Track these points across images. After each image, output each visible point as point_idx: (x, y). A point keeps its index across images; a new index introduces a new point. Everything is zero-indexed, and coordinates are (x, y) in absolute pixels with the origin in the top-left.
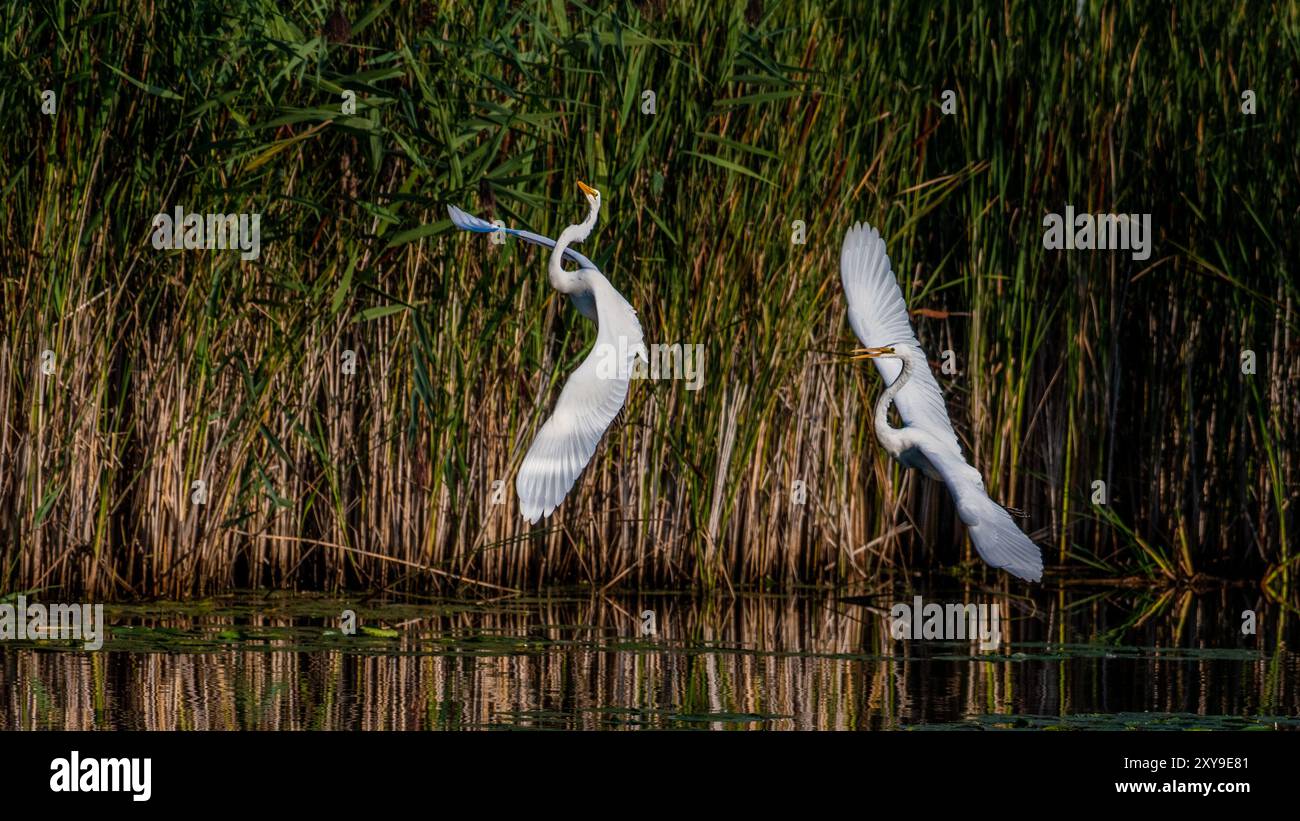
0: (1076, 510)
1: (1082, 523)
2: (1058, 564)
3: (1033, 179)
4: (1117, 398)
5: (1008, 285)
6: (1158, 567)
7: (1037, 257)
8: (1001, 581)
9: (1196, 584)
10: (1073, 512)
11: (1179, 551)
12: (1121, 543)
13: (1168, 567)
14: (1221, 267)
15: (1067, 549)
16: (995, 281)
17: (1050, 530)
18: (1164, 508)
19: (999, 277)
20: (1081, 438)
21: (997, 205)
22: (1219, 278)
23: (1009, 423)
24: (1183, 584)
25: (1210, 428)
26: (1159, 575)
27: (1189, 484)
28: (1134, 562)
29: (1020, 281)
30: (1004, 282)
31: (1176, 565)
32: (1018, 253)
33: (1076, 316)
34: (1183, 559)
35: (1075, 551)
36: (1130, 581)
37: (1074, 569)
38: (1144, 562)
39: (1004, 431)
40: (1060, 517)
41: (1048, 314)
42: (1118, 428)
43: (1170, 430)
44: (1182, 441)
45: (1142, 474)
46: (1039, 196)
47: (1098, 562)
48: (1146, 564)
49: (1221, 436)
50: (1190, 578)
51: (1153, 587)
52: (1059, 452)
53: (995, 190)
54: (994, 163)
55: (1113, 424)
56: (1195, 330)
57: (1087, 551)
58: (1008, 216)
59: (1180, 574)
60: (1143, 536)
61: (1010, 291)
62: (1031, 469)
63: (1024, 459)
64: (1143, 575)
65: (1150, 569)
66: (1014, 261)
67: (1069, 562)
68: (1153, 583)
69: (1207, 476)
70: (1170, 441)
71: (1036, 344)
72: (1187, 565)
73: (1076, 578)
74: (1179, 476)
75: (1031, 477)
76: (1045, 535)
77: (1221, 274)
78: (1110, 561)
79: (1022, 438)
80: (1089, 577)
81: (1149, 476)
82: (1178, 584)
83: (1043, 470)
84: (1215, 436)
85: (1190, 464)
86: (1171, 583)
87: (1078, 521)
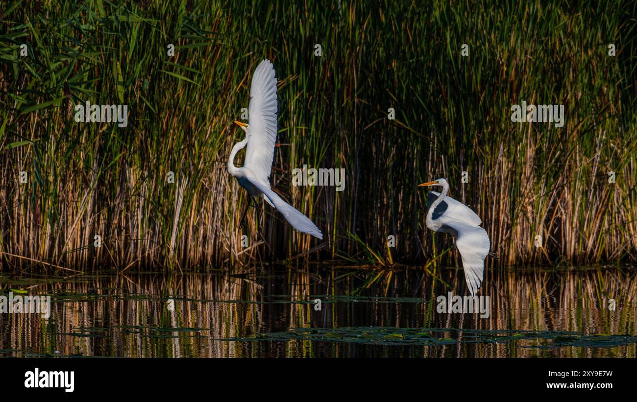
0: (340, 234)
1: (342, 240)
2: (331, 259)
3: (319, 82)
4: (358, 183)
5: (308, 131)
6: (377, 260)
7: (321, 119)
8: (305, 267)
9: (394, 268)
10: (338, 235)
11: (387, 253)
12: (361, 249)
13: (381, 260)
14: (405, 123)
15: (335, 252)
16: (302, 129)
17: (327, 244)
18: (379, 233)
19: (304, 128)
20: (341, 202)
21: (302, 95)
22: (404, 129)
23: (309, 194)
24: (388, 268)
25: (401, 196)
26: (377, 264)
27: (391, 222)
28: (366, 258)
29: (313, 129)
30: (306, 130)
31: (385, 259)
32: (312, 117)
33: (339, 145)
34: (388, 257)
35: (339, 253)
36: (364, 267)
37: (339, 261)
38: (370, 257)
39: (306, 198)
40: (332, 237)
41: (326, 144)
42: (358, 197)
43: (382, 197)
44: (388, 202)
45: (369, 218)
46: (322, 90)
47: (349, 258)
48: (371, 259)
49: (405, 201)
50: (392, 265)
51: (375, 269)
52: (331, 208)
53: (301, 89)
54: (301, 75)
55: (356, 195)
56: (394, 151)
57: (344, 253)
58: (307, 100)
59: (387, 263)
60: (370, 246)
61: (309, 134)
62: (319, 216)
63: (315, 210)
64: (370, 264)
65: (373, 261)
66: (311, 119)
67: (336, 258)
68: (375, 268)
69: (399, 219)
70: (382, 202)
71: (320, 159)
72: (390, 259)
73: (339, 265)
74: (386, 219)
75: (319, 219)
76: (325, 246)
77: (405, 126)
78: (355, 258)
79: (314, 201)
80: (345, 265)
81: (373, 219)
82: (386, 268)
83: (324, 216)
84: (403, 200)
85: (391, 213)
86: (383, 268)
87: (340, 239)
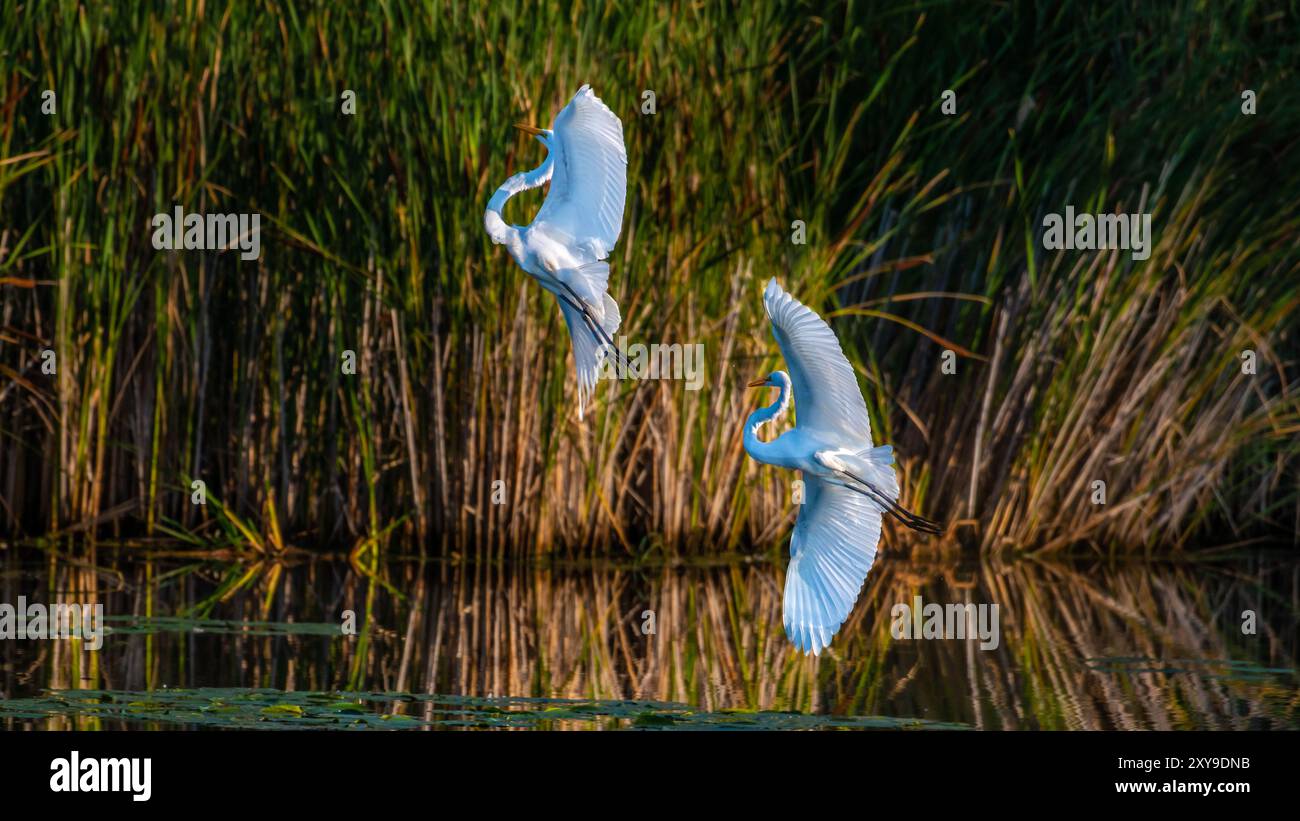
0: (166, 481)
1: (171, 495)
2: (145, 534)
3: (122, 147)
4: (206, 368)
5: (97, 253)
6: (246, 539)
7: (126, 227)
8: (87, 553)
9: (286, 557)
10: (161, 484)
11: (268, 524)
12: (211, 516)
13: (257, 540)
14: (310, 236)
15: (155, 520)
16: (83, 251)
17: (137, 501)
18: (253, 480)
19: (88, 247)
20: (169, 411)
21: (85, 173)
22: (308, 250)
23: (97, 393)
24: (272, 557)
25: (300, 400)
26: (248, 548)
27: (279, 457)
28: (223, 534)
29: (108, 249)
30: (92, 251)
31: (265, 538)
32: (107, 222)
33: (166, 287)
34: (272, 532)
35: (163, 523)
36: (219, 554)
37: (163, 541)
38: (232, 532)
39: (92, 402)
40: (148, 488)
41: (137, 283)
42: (207, 400)
43: (259, 403)
44: (272, 412)
45: (230, 444)
46: (128, 164)
47: (185, 534)
48: (234, 536)
49: (311, 408)
50: (279, 551)
51: (240, 560)
52: (146, 421)
53: (84, 157)
54: (82, 131)
55: (202, 394)
56: (284, 301)
57: (175, 523)
58: (96, 185)
59: (270, 547)
60: (233, 508)
61: (99, 260)
62: (119, 440)
63: (112, 431)
64: (231, 547)
65: (238, 542)
66: (103, 227)
67: (158, 534)
68: (242, 556)
69: (297, 449)
70: (259, 412)
71: (125, 313)
72: (276, 538)
73: (164, 550)
74: (269, 447)
75: (119, 449)
76: (132, 507)
77: (311, 245)
78: (200, 534)
79: (110, 407)
80: (177, 549)
81: (237, 447)
82: (267, 557)
83: (131, 440)
84: (307, 407)
85: (280, 436)
86: (260, 556)
87: (166, 493)
